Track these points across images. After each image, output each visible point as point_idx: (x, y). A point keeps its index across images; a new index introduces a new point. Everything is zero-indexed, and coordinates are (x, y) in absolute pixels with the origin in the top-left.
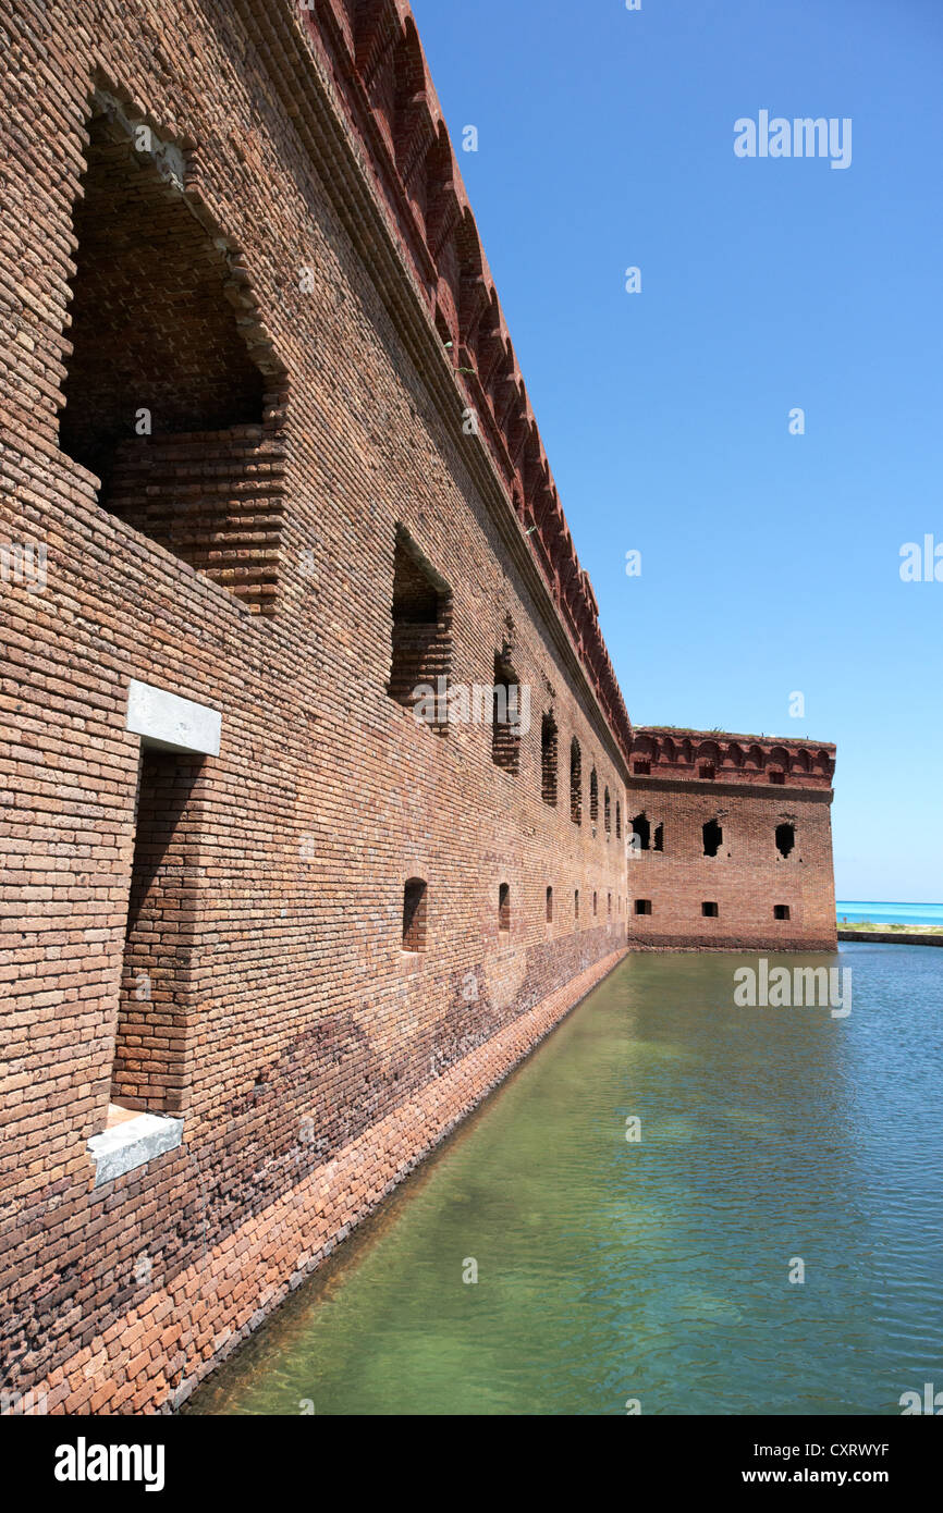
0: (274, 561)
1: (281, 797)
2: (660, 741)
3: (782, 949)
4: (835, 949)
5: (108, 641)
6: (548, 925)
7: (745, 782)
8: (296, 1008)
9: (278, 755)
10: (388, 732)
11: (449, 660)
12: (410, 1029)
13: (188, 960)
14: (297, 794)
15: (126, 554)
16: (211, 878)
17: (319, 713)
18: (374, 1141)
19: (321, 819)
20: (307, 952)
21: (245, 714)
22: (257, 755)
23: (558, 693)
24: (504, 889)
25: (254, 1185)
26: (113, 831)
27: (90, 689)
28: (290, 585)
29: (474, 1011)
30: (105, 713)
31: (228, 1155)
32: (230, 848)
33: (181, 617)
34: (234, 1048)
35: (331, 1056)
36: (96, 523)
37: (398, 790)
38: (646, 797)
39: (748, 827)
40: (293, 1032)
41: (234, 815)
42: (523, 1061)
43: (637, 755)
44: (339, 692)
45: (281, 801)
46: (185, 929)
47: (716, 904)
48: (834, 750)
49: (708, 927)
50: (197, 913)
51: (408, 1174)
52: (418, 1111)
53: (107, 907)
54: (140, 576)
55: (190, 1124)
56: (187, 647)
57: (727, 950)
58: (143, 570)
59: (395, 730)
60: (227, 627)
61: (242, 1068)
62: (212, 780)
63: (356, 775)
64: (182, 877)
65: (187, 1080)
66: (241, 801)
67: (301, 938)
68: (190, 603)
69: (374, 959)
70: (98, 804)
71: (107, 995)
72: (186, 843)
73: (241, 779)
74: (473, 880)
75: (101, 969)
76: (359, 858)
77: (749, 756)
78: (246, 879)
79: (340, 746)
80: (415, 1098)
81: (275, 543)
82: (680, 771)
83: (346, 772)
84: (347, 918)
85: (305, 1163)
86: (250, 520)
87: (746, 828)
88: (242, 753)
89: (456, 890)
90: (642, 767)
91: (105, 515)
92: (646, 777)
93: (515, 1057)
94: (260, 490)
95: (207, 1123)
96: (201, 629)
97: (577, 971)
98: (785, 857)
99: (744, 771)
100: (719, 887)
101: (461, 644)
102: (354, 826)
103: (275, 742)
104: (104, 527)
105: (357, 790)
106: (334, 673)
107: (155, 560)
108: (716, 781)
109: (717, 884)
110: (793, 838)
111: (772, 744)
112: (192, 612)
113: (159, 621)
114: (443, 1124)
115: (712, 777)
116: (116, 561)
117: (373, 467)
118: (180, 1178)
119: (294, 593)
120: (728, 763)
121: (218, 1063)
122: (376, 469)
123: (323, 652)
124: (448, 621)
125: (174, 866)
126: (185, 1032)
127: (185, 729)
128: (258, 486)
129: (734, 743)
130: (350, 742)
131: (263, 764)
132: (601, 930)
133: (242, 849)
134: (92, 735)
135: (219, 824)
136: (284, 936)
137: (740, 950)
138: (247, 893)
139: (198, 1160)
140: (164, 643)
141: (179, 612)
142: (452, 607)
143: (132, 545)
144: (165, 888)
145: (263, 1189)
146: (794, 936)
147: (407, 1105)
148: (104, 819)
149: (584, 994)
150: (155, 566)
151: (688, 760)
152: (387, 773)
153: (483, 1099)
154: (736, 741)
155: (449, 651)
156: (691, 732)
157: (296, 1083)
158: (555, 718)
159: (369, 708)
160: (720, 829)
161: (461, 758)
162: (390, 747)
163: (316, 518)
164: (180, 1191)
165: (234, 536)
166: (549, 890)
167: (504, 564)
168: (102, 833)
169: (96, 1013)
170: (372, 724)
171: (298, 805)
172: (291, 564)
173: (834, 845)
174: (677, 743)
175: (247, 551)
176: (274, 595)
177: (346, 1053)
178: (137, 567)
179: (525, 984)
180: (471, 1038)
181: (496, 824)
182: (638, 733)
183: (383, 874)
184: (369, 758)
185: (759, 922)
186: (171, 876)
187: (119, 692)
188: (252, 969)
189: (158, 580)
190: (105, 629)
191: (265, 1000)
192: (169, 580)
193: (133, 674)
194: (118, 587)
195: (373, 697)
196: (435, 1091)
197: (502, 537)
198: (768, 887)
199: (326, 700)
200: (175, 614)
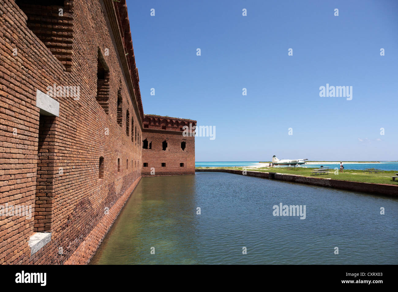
0: (71, 54)
1: (73, 131)
2: (152, 119)
3: (182, 174)
4: (194, 174)
5: (31, 75)
6: (127, 170)
7: (174, 130)
8: (77, 196)
9: (73, 118)
10: (96, 112)
11: (108, 91)
12: (100, 201)
13: (52, 183)
14: (77, 130)
15: (35, 45)
16: (57, 156)
17: (81, 105)
18: (93, 234)
19: (82, 138)
20: (79, 179)
21: (65, 104)
22: (68, 117)
23: (130, 104)
24: (119, 159)
25: (67, 251)
26: (33, 140)
27: (26, 91)
28: (75, 63)
29: (113, 195)
30: (30, 100)
31: (62, 242)
32: (62, 147)
33: (49, 69)
34: (63, 210)
35: (84, 210)
36: (27, 32)
37: (98, 130)
38: (147, 134)
39: (174, 142)
40: (76, 204)
41: (62, 136)
42: (123, 208)
43: (145, 123)
44: (86, 98)
45: (73, 132)
46: (50, 173)
47: (165, 163)
48: (196, 122)
49: (163, 169)
50: (54, 167)
51: (102, 243)
52: (102, 224)
53: (32, 166)
54: (38, 53)
55: (53, 234)
56: (51, 80)
57: (168, 175)
58: (39, 51)
59: (98, 112)
60: (60, 74)
61: (64, 216)
62: (57, 124)
63: (90, 125)
64: (48, 156)
65: (52, 220)
66: (64, 132)
67: (78, 175)
68: (51, 65)
69: (93, 181)
70: (29, 131)
71: (33, 195)
72: (49, 145)
73: (64, 125)
74: (113, 157)
75: (31, 186)
76: (90, 150)
77: (175, 123)
78: (65, 157)
79: (86, 115)
80: (101, 221)
81: (71, 48)
82: (157, 127)
83: (87, 124)
84: (87, 168)
85: (78, 242)
86: (61, 39)
87: (174, 143)
88: (64, 116)
89: (110, 160)
90: (146, 126)
91: (29, 30)
92: (147, 129)
93: (121, 207)
94: (64, 29)
95: (57, 233)
96: (54, 74)
97: (132, 183)
98: (183, 150)
99: (174, 127)
100: (166, 159)
101: (111, 87)
102: (89, 141)
103: (72, 113)
104: (28, 34)
105: (90, 129)
106: (85, 92)
107: (42, 48)
108: (166, 130)
109: (166, 158)
110: (185, 145)
111: (181, 120)
112: (52, 68)
113: (43, 70)
114: (108, 227)
115: (165, 129)
116: (32, 47)
117: (93, 27)
118: (51, 250)
119: (76, 65)
120: (170, 125)
121: (59, 215)
122: (93, 28)
123: (82, 85)
124: (108, 79)
125: (44, 153)
126: (51, 205)
127: (51, 107)
128: (63, 28)
129: (171, 120)
130: (88, 115)
131: (69, 120)
132: (136, 171)
133: (64, 147)
134: (28, 107)
135: (59, 139)
136: (74, 174)
137: (171, 175)
138: (66, 161)
139: (55, 245)
140: (45, 78)
141: (48, 67)
142: (109, 75)
143: (36, 42)
144: (41, 160)
145: (69, 252)
146: (185, 171)
147: (100, 223)
148: (31, 136)
149: (134, 189)
150: (42, 50)
151: (159, 124)
152: (96, 125)
153: (116, 220)
154: (172, 119)
155: (109, 88)
156: (160, 116)
157: (76, 219)
158: (129, 111)
159: (92, 104)
160: (167, 143)
161: (111, 121)
162: (97, 117)
163: (80, 41)
164: (51, 255)
165: (54, 44)
166: (127, 160)
167: (120, 63)
168: (31, 141)
169: (30, 201)
170: (93, 109)
171: (77, 134)
172: (75, 55)
173: (195, 147)
174: (156, 119)
175: (60, 50)
176: (71, 65)
177: (87, 209)
178: (38, 50)
179: (122, 187)
180: (112, 203)
181: (118, 141)
182: (145, 116)
183: (95, 155)
184: (92, 120)
185: (176, 168)
186: (44, 156)
187: (34, 93)
188: (67, 185)
189: (43, 56)
190: (30, 71)
191: (70, 194)
192: (46, 56)
193: (38, 87)
194: (33, 57)
195: (93, 101)
196: (105, 218)
197: (120, 55)
198: (179, 158)
199: (83, 101)
200: (47, 68)
